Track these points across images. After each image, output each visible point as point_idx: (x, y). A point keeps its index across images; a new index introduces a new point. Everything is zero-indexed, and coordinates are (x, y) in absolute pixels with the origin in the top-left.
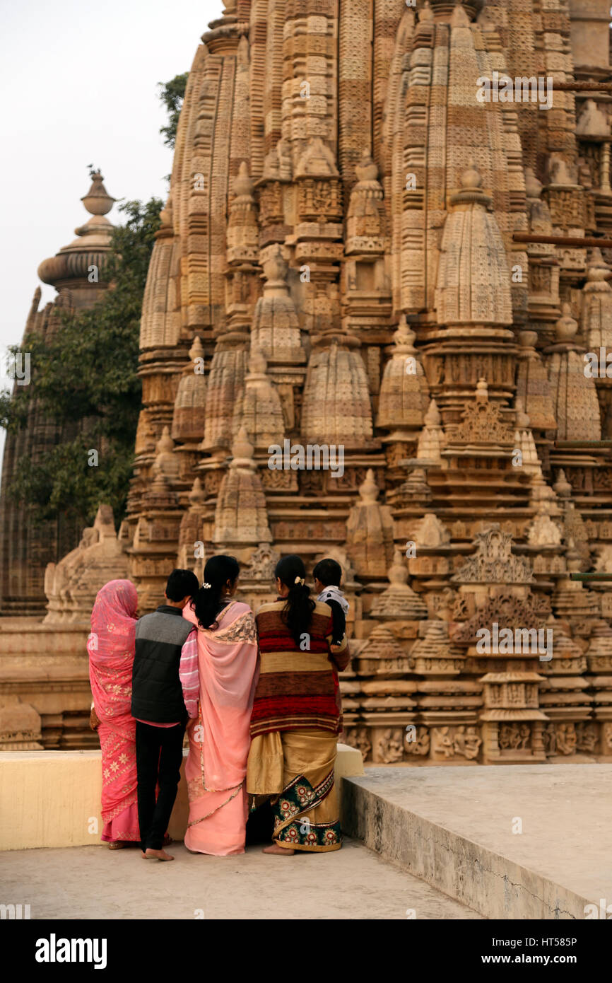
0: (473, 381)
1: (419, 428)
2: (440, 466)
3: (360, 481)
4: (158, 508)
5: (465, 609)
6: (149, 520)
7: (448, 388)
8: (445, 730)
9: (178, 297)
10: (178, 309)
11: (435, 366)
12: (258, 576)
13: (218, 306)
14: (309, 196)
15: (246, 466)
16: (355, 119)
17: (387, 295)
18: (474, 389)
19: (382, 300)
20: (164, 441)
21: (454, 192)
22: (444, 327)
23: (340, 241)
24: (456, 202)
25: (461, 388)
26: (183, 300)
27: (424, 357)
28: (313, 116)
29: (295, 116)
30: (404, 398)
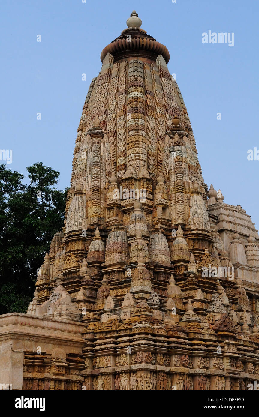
0: (204, 248)
1: (188, 262)
2: (196, 274)
3: (169, 278)
4: (89, 285)
5: (213, 321)
6: (85, 289)
7: (196, 250)
8: (216, 358)
9: (87, 215)
10: (87, 218)
11: (191, 243)
12: (155, 303)
13: (103, 218)
14: (145, 184)
15: (143, 266)
16: (153, 164)
17: (170, 219)
18: (204, 251)
19: (168, 220)
20: (85, 263)
21: (192, 190)
22: (193, 230)
23: (152, 200)
24: (193, 193)
25: (200, 250)
26: (89, 215)
27: (187, 239)
28: (143, 160)
29: (136, 159)
30: (184, 251)
